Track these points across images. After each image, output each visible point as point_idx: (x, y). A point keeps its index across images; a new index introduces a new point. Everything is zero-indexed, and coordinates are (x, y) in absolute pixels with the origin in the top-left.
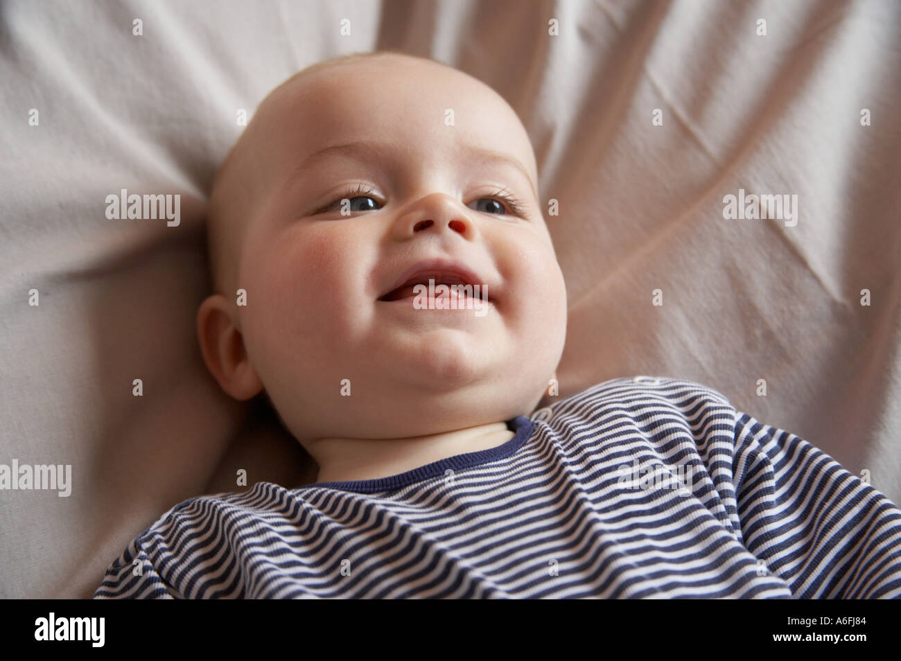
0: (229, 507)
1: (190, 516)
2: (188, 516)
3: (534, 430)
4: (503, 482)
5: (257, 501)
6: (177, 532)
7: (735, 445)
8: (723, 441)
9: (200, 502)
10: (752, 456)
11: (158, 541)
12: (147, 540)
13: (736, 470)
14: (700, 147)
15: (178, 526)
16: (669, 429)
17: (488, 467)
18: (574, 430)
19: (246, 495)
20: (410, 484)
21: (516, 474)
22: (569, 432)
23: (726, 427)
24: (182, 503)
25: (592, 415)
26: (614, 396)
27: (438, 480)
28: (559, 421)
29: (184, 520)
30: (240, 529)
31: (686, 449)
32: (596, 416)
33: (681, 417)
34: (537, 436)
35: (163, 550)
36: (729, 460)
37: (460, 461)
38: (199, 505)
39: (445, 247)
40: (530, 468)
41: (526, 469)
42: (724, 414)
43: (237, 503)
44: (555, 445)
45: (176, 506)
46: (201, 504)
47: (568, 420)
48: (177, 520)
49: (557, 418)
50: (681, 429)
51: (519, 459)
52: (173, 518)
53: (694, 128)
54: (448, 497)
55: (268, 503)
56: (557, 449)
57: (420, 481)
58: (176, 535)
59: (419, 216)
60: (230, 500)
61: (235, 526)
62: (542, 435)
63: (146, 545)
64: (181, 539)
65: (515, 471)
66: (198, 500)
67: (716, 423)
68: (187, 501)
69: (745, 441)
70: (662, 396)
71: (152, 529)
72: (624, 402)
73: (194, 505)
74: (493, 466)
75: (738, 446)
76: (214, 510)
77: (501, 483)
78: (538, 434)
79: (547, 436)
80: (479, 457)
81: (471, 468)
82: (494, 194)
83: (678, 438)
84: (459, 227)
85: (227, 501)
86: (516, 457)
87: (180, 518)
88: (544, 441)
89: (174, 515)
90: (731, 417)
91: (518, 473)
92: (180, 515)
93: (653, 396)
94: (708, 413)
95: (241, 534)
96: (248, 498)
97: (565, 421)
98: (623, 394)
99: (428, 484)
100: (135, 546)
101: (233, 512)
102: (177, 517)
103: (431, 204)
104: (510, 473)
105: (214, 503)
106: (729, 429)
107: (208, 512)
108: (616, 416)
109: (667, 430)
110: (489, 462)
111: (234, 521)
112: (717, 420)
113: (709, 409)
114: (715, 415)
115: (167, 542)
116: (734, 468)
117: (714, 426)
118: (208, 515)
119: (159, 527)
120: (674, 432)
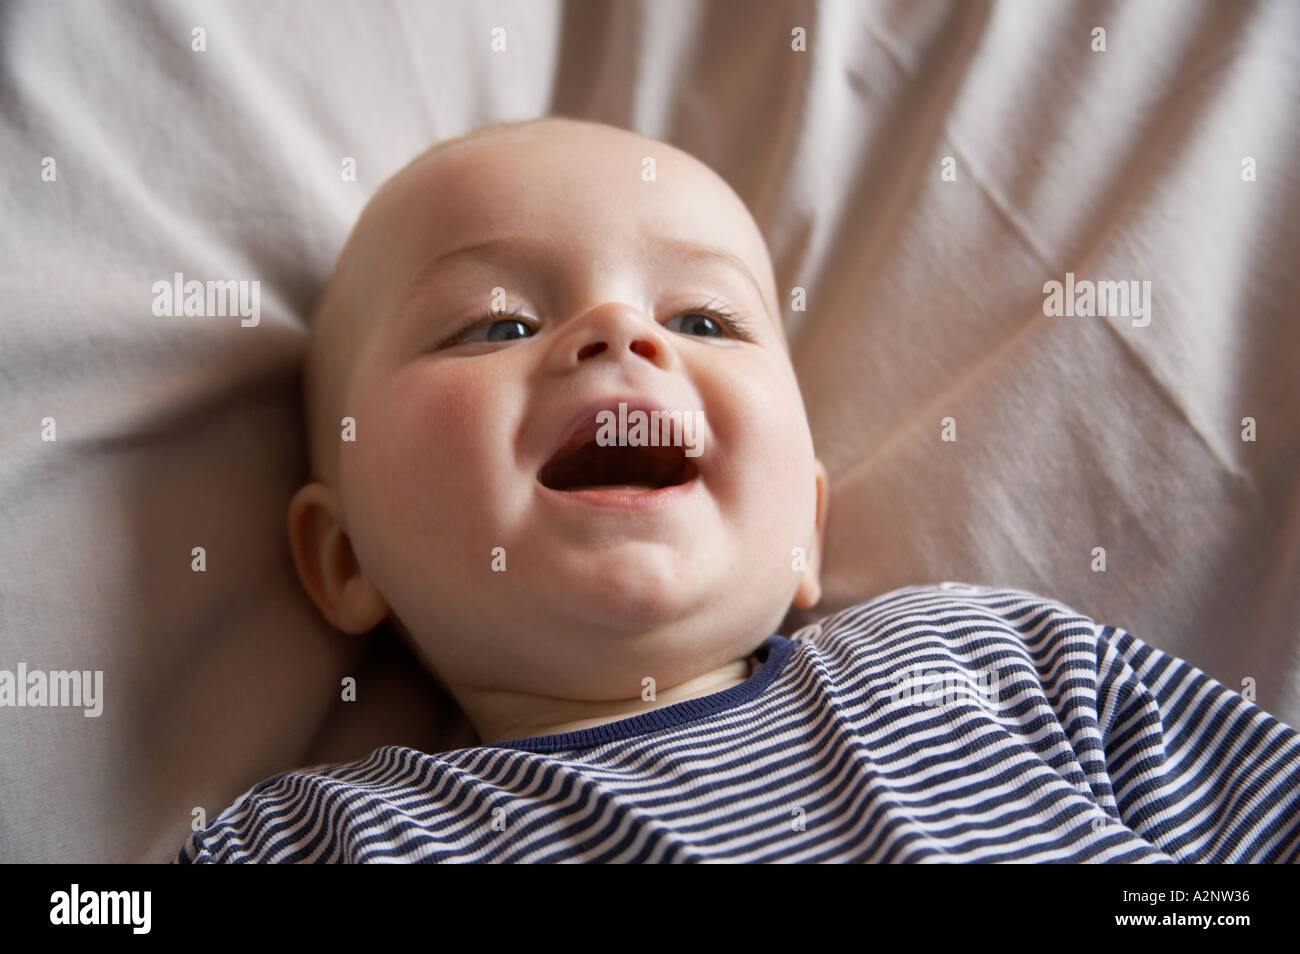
0: (336, 784)
1: (276, 799)
2: (272, 800)
3: (794, 653)
4: (747, 738)
5: (377, 771)
6: (257, 823)
7: (1098, 672)
8: (1081, 667)
9: (291, 778)
10: (1127, 690)
11: (228, 836)
12: (210, 834)
13: (1102, 710)
14: (1026, 246)
15: (258, 814)
16: (998, 653)
17: (723, 718)
18: (856, 653)
19: (359, 764)
20: (610, 742)
21: (765, 724)
22: (848, 655)
23: (1083, 647)
24: (266, 781)
25: (883, 630)
26: (914, 605)
27: (651, 738)
28: (832, 639)
29: (268, 805)
30: (353, 815)
31: (1023, 682)
32: (888, 632)
33: (1013, 634)
34: (796, 662)
35: (236, 848)
36: (1092, 694)
37: (682, 711)
38: (290, 783)
39: (627, 380)
40: (785, 715)
41: (780, 717)
42: (1080, 629)
43: (346, 777)
44: (823, 678)
45: (257, 785)
46: (294, 782)
47: (845, 637)
48: (258, 805)
49: (829, 634)
50: (1014, 652)
51: (769, 701)
52: (251, 803)
53: (1019, 220)
54: (668, 761)
55: (392, 775)
56: (826, 683)
57: (625, 738)
58: (255, 826)
59: (584, 337)
60: (335, 773)
61: (347, 812)
62: (804, 660)
63: (210, 841)
64: (262, 833)
65: (764, 719)
66: (289, 776)
67: (1069, 642)
68: (273, 777)
69: (1112, 667)
70: (984, 605)
71: (219, 819)
72: (929, 613)
73: (283, 782)
74: (731, 715)
75: (1104, 674)
76: (313, 790)
77: (743, 739)
78: (798, 659)
79: (811, 662)
80: (710, 704)
81: (698, 720)
82: (701, 306)
83: (1010, 666)
84: (646, 350)
85: (332, 775)
86: (766, 698)
87: (261, 802)
88: (806, 670)
89: (253, 799)
90: (1089, 632)
91: (769, 723)
92: (261, 798)
93: (970, 605)
94: (1056, 628)
95: (354, 823)
96: (363, 768)
97: (841, 639)
98: (926, 603)
99: (637, 742)
100: (195, 844)
101: (342, 791)
102: (256, 801)
103: (604, 320)
104: (757, 723)
105: (314, 780)
106: (1088, 650)
107: (304, 793)
108: (917, 633)
109: (993, 654)
110: (725, 710)
111: (345, 804)
112: (1070, 637)
113: (1056, 623)
114: (1067, 631)
115: (242, 837)
116: (1100, 706)
117: (1067, 646)
118: (302, 797)
119: (231, 816)
120: (1004, 657)
